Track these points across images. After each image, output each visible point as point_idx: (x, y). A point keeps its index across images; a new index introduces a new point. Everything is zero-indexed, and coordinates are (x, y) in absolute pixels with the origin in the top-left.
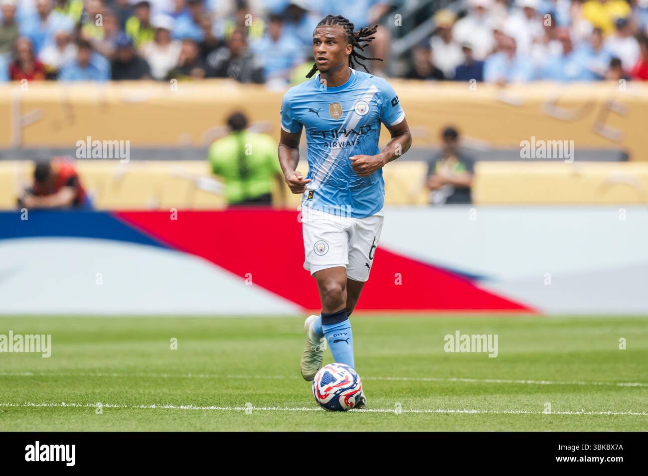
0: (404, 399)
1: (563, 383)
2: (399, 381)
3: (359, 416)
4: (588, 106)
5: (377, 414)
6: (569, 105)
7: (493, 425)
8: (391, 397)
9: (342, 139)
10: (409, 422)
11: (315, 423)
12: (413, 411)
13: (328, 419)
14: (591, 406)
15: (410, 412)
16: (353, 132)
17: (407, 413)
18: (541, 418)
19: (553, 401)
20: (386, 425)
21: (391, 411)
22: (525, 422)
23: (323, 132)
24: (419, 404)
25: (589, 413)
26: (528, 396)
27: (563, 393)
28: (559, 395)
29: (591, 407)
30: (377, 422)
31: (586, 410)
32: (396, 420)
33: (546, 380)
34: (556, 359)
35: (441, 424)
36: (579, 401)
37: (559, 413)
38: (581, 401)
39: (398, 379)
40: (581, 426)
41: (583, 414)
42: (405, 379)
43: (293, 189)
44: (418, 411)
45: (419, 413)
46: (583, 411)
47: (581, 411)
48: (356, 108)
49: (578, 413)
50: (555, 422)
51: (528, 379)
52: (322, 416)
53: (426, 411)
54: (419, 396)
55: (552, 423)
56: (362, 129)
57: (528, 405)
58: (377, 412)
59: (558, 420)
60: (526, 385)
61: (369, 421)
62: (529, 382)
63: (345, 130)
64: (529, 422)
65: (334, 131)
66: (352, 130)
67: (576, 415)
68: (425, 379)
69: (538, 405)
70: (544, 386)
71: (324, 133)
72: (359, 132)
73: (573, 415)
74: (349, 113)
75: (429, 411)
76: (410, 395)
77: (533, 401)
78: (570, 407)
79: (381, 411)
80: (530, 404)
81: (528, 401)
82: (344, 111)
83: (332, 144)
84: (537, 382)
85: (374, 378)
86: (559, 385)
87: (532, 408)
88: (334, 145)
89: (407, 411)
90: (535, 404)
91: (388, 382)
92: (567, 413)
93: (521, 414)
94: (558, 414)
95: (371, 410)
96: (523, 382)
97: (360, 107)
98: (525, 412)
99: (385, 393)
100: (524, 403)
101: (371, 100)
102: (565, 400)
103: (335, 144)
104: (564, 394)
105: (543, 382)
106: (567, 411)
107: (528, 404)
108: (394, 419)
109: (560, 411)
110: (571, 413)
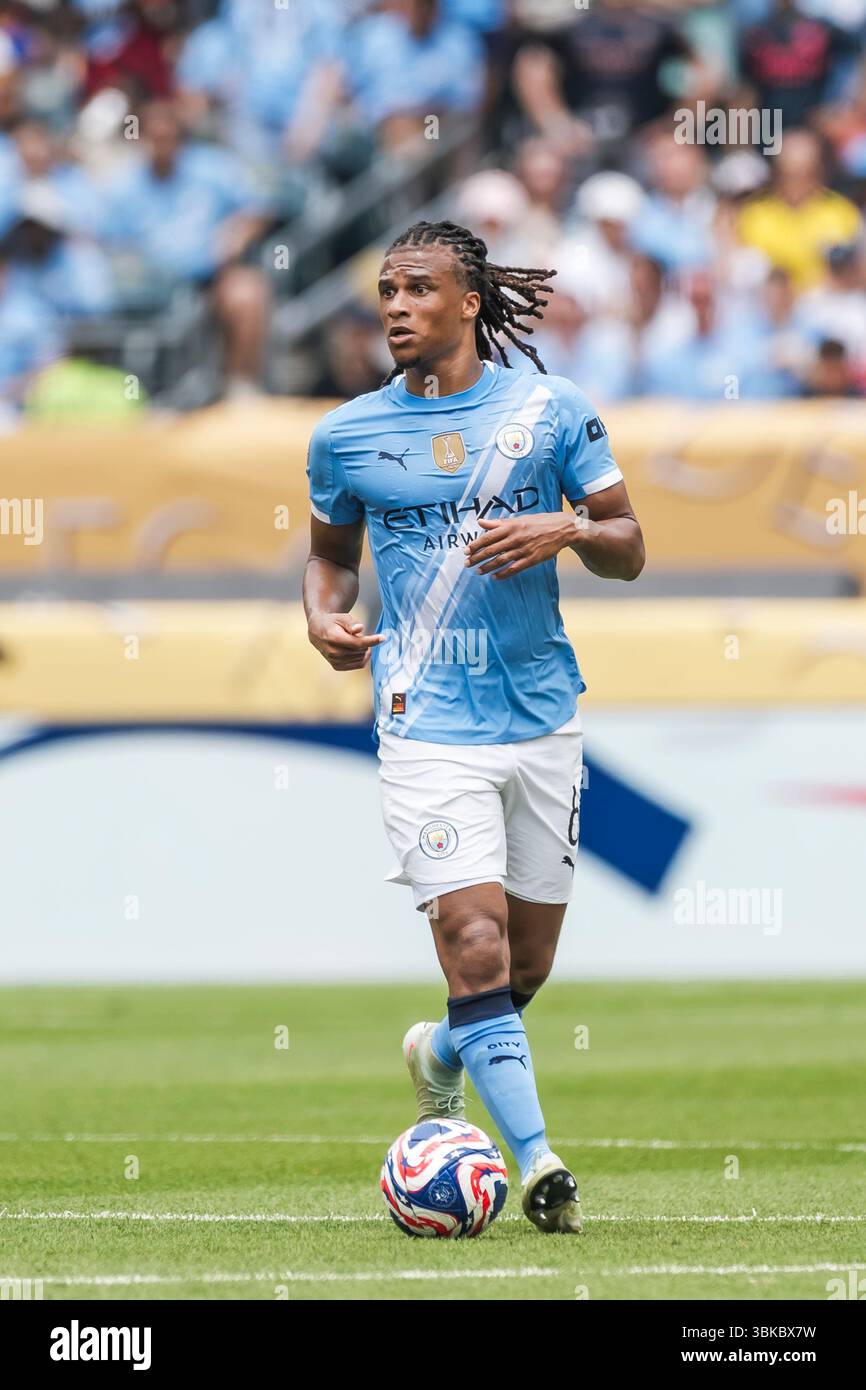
0: (313, 1189)
1: (704, 1145)
2: (302, 1144)
3: (203, 1231)
4: (760, 463)
5: (249, 1227)
6: (711, 460)
7: (535, 1250)
8: (282, 1184)
9: (470, 524)
10: (327, 1244)
11: (97, 1248)
12: (335, 1218)
13: (126, 1239)
14: (774, 1201)
15: (330, 1221)
16: (498, 503)
17: (322, 1223)
18: (652, 1231)
19: (681, 1191)
20: (270, 1254)
21: (282, 1217)
22: (612, 1241)
23: (418, 509)
24: (351, 1202)
25: (770, 1219)
26: (620, 1179)
27: (705, 1169)
28: (695, 1175)
29: (774, 1205)
30: (249, 1244)
31: (764, 1212)
32: (294, 1241)
33: (664, 1138)
34: (686, 1087)
35: (405, 1249)
36: (745, 1190)
37: (696, 1218)
38: (749, 1191)
39: (298, 1139)
40: (752, 1249)
41: (755, 1221)
42: (316, 1139)
43: (337, 661)
44: (347, 1219)
45: (351, 1223)
46: (755, 1213)
47: (752, 1214)
48: (500, 441)
49: (742, 1219)
50: (685, 1241)
51: (616, 1137)
52: (113, 1232)
53: (369, 1218)
54: (351, 1181)
55: (680, 1243)
56: (519, 498)
57: (619, 1201)
58: (248, 1222)
59: (694, 1237)
60: (614, 1152)
61: (229, 1244)
62: (622, 1143)
63: (476, 501)
64: (622, 1243)
65: (448, 506)
66: (495, 498)
67: (739, 1223)
68: (365, 1139)
69: (644, 1201)
70: (657, 1152)
71: (421, 512)
72: (513, 503)
73: (729, 1223)
74: (484, 455)
75: (376, 1217)
76: (328, 1177)
77: (633, 1190)
78: (722, 1205)
79: (259, 1218)
80: (624, 1197)
81: (620, 1190)
82: (470, 450)
83: (445, 540)
84: (642, 1145)
85: (239, 1138)
86: (695, 1151)
87: (631, 1209)
88: (450, 543)
89: (322, 1219)
90: (637, 1198)
91: (275, 1146)
92: (715, 1219)
93: (601, 1223)
94: (694, 1223)
95: (233, 1217)
96: (606, 1143)
97: (511, 439)
98: (613, 1218)
99: (268, 1173)
100: (610, 1196)
101: (536, 420)
102: (711, 1187)
103: (453, 539)
104: (707, 1173)
105: (656, 1144)
106: (716, 1215)
107: (618, 1197)
108: (291, 1237)
109: (699, 1216)
110: (726, 1218)
